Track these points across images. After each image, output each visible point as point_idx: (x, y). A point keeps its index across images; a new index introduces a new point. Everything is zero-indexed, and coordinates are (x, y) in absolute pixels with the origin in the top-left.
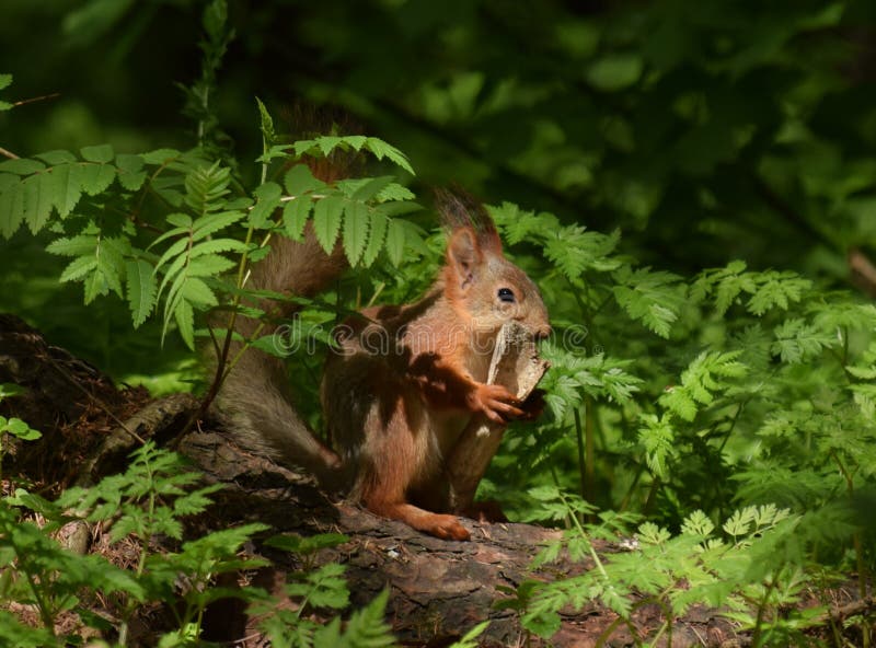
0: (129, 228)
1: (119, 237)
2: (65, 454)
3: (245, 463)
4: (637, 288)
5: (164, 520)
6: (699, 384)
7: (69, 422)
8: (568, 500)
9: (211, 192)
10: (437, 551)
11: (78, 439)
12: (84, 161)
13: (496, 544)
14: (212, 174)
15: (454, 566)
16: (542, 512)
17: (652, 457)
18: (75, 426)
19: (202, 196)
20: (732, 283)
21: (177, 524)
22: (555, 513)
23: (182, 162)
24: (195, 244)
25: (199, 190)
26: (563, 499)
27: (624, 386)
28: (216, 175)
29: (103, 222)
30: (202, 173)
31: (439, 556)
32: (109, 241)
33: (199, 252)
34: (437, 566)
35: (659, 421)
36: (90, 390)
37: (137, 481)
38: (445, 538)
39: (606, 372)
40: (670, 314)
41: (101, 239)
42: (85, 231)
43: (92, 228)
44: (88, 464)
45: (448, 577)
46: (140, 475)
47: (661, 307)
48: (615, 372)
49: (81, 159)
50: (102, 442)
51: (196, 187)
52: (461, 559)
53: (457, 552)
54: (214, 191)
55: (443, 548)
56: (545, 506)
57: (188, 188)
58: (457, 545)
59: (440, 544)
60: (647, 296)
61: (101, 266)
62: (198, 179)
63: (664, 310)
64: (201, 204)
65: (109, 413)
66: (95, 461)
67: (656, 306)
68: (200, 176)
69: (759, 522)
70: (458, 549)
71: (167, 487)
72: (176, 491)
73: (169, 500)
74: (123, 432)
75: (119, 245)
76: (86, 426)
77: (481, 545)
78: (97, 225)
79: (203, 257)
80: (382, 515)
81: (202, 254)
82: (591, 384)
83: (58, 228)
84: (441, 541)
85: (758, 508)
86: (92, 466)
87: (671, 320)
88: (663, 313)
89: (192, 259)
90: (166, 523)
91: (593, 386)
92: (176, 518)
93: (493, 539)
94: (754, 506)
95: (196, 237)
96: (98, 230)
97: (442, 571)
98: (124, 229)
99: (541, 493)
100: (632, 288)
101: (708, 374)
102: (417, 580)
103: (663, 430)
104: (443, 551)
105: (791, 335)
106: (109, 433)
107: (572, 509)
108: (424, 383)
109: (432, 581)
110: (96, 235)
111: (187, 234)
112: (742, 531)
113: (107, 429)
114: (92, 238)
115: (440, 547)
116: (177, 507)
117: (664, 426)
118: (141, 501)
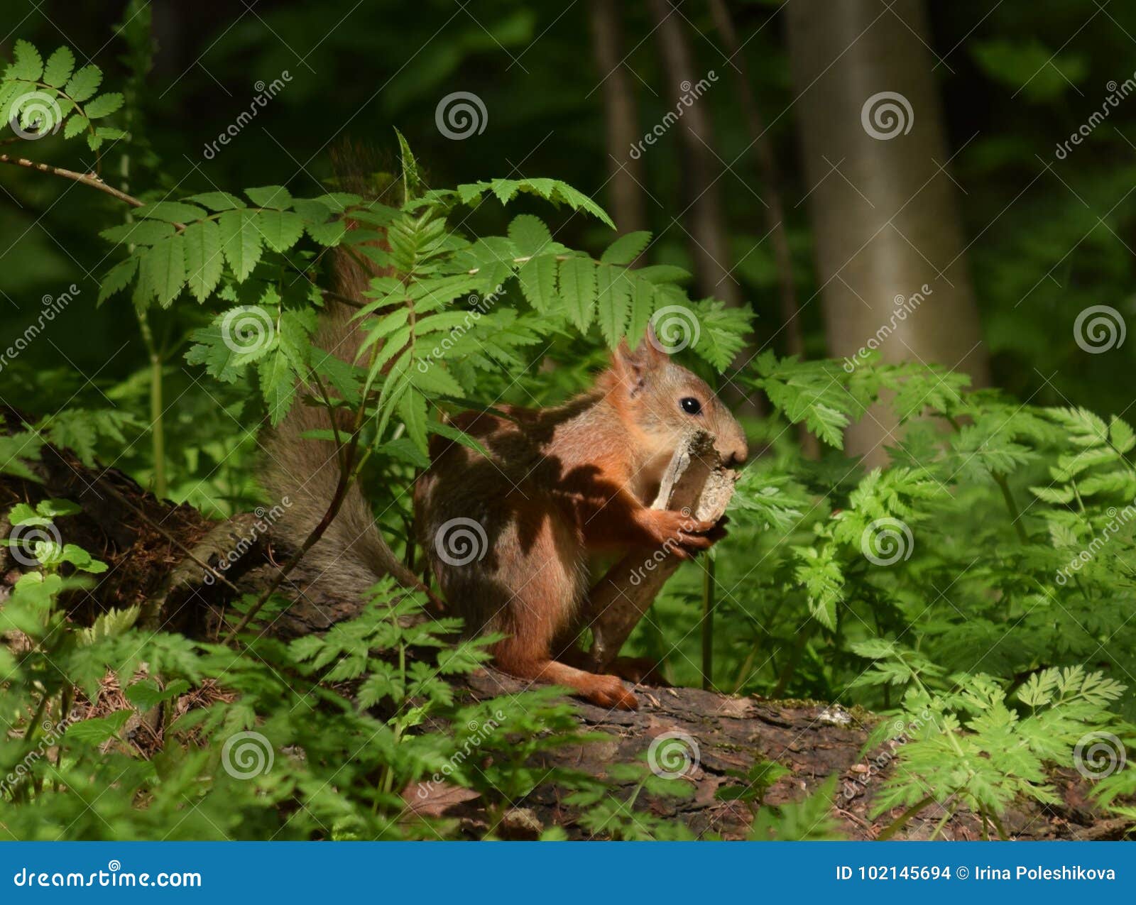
0: (316, 296)
1: (304, 308)
2: (121, 591)
3: (338, 607)
4: (790, 383)
5: (424, 680)
6: (881, 508)
7: (119, 551)
8: (906, 658)
9: (421, 250)
10: (603, 723)
11: (135, 573)
12: (257, 207)
13: (671, 715)
14: (422, 227)
15: (626, 743)
16: (875, 674)
17: (816, 603)
18: (129, 555)
19: (410, 255)
20: (868, 377)
21: (444, 685)
22: (894, 675)
23: (368, 211)
24: (419, 317)
25: (407, 247)
26: (899, 657)
27: (782, 510)
28: (428, 227)
29: (284, 287)
30: (409, 226)
31: (605, 730)
32: (293, 312)
33: (430, 328)
34: (604, 742)
35: (819, 556)
36: (139, 506)
37: (382, 629)
38: (607, 706)
39: (758, 491)
40: (841, 417)
41: (283, 310)
42: (264, 299)
43: (272, 296)
44: (153, 605)
45: (619, 757)
46: (384, 621)
47: (828, 407)
48: (769, 492)
49: (251, 205)
50: (167, 577)
51: (402, 243)
52: (632, 733)
53: (627, 725)
54: (426, 248)
55: (607, 719)
56: (879, 666)
57: (392, 244)
58: (626, 717)
59: (601, 714)
60: (804, 393)
61: (283, 346)
62: (403, 232)
63: (831, 412)
64: (409, 266)
65: (172, 539)
66: (162, 601)
67: (820, 406)
68: (406, 228)
69: (1063, 689)
70: (625, 720)
71: (421, 637)
72: (434, 642)
73: (428, 655)
74: (191, 564)
75: (304, 318)
76: (144, 556)
77: (652, 716)
78: (278, 293)
79: (436, 334)
80: (521, 676)
81: (435, 331)
82: (747, 506)
83: (228, 294)
84: (603, 710)
85: (1061, 672)
86: (159, 607)
87: (843, 425)
88: (831, 416)
89: (417, 337)
90: (427, 683)
91: (751, 510)
92: (442, 677)
93: (665, 708)
94: (1056, 668)
95: (420, 307)
96: (278, 299)
97: (611, 749)
98: (310, 298)
99: (870, 649)
100: (784, 382)
101: (894, 496)
102: (581, 761)
103: (828, 568)
104: (609, 723)
105: (972, 447)
106: (173, 566)
107: (914, 669)
108: (579, 502)
109: (600, 762)
110: (276, 305)
111: (403, 304)
112: (1043, 700)
113: (169, 559)
114: (272, 309)
115: (602, 719)
116: (441, 663)
117: (826, 563)
118: (389, 656)
